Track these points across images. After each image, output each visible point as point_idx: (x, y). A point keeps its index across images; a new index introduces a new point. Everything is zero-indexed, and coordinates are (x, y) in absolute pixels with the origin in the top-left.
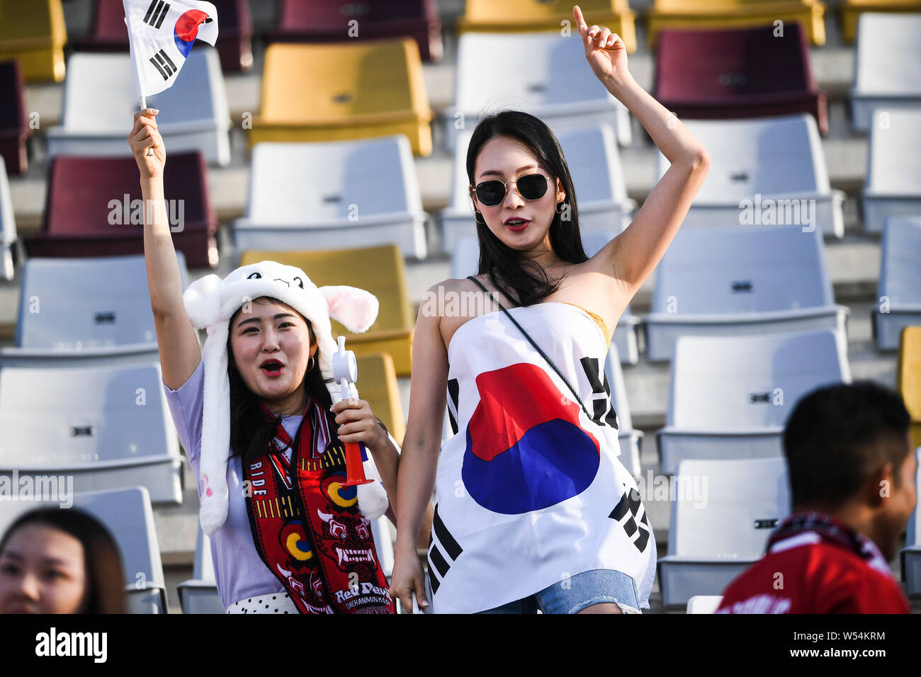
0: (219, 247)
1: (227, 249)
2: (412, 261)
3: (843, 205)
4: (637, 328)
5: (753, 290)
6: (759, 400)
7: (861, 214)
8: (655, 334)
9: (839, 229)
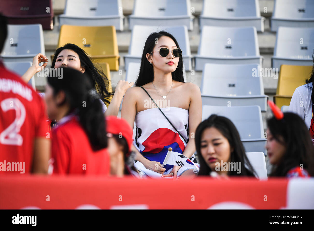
0: (54, 24)
1: (57, 24)
2: (118, 31)
3: (265, 21)
4: (192, 59)
5: (232, 48)
6: (231, 86)
7: (270, 25)
8: (198, 61)
9: (262, 29)
